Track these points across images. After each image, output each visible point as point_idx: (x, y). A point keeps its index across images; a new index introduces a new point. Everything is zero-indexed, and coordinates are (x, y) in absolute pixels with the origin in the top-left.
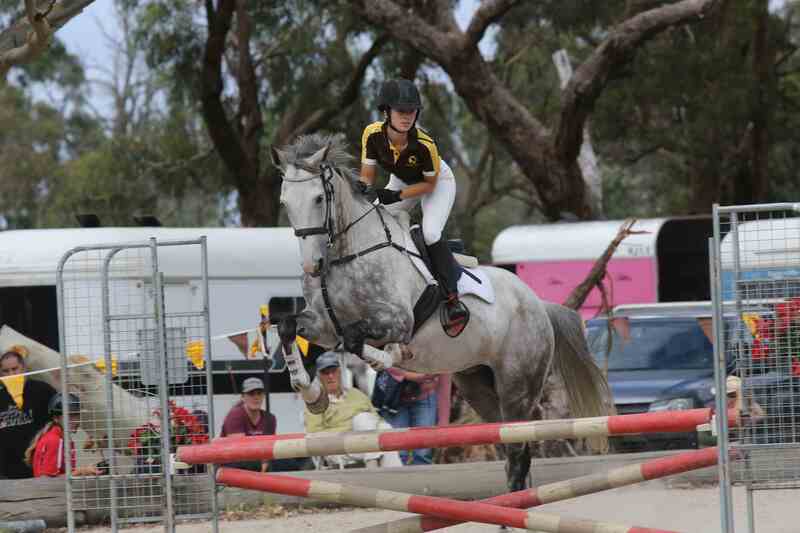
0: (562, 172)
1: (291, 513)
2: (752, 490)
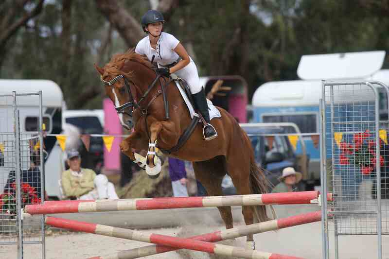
2: (337, 235)
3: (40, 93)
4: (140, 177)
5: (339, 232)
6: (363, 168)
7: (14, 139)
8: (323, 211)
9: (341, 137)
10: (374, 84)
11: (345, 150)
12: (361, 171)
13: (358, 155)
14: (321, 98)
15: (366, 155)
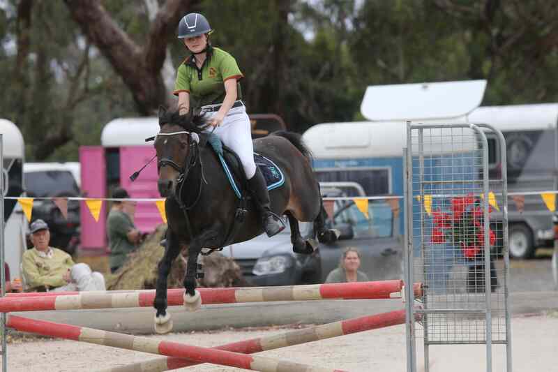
0: (150, 80)
1: (17, 342)
2: (428, 345)
4: (137, 259)
5: (430, 339)
6: (466, 248)
10: (479, 126)
11: (440, 222)
12: (462, 252)
13: (458, 229)
14: (406, 147)
15: (469, 229)
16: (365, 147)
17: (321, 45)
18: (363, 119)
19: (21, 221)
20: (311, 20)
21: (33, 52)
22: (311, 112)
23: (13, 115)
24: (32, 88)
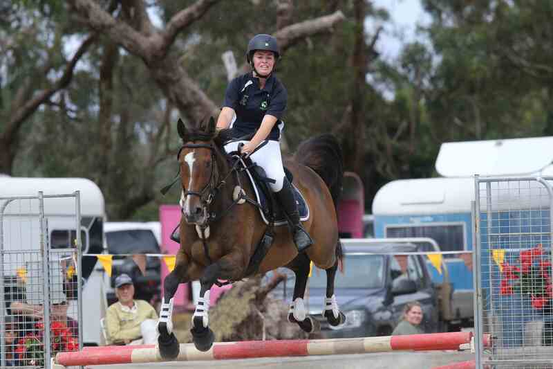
3: (77, 194)
6: (534, 299)
7: (40, 259)
8: (477, 361)
9: (502, 256)
10: (548, 179)
11: (508, 273)
12: (531, 303)
13: (526, 281)
14: (474, 200)
15: (537, 280)
16: (441, 203)
17: (400, 104)
18: (438, 176)
19: (101, 277)
20: (389, 80)
21: (116, 113)
22: (388, 169)
23: (96, 175)
24: (114, 149)
